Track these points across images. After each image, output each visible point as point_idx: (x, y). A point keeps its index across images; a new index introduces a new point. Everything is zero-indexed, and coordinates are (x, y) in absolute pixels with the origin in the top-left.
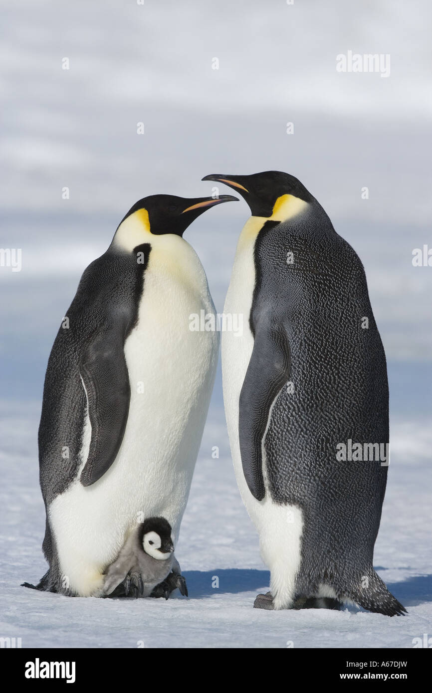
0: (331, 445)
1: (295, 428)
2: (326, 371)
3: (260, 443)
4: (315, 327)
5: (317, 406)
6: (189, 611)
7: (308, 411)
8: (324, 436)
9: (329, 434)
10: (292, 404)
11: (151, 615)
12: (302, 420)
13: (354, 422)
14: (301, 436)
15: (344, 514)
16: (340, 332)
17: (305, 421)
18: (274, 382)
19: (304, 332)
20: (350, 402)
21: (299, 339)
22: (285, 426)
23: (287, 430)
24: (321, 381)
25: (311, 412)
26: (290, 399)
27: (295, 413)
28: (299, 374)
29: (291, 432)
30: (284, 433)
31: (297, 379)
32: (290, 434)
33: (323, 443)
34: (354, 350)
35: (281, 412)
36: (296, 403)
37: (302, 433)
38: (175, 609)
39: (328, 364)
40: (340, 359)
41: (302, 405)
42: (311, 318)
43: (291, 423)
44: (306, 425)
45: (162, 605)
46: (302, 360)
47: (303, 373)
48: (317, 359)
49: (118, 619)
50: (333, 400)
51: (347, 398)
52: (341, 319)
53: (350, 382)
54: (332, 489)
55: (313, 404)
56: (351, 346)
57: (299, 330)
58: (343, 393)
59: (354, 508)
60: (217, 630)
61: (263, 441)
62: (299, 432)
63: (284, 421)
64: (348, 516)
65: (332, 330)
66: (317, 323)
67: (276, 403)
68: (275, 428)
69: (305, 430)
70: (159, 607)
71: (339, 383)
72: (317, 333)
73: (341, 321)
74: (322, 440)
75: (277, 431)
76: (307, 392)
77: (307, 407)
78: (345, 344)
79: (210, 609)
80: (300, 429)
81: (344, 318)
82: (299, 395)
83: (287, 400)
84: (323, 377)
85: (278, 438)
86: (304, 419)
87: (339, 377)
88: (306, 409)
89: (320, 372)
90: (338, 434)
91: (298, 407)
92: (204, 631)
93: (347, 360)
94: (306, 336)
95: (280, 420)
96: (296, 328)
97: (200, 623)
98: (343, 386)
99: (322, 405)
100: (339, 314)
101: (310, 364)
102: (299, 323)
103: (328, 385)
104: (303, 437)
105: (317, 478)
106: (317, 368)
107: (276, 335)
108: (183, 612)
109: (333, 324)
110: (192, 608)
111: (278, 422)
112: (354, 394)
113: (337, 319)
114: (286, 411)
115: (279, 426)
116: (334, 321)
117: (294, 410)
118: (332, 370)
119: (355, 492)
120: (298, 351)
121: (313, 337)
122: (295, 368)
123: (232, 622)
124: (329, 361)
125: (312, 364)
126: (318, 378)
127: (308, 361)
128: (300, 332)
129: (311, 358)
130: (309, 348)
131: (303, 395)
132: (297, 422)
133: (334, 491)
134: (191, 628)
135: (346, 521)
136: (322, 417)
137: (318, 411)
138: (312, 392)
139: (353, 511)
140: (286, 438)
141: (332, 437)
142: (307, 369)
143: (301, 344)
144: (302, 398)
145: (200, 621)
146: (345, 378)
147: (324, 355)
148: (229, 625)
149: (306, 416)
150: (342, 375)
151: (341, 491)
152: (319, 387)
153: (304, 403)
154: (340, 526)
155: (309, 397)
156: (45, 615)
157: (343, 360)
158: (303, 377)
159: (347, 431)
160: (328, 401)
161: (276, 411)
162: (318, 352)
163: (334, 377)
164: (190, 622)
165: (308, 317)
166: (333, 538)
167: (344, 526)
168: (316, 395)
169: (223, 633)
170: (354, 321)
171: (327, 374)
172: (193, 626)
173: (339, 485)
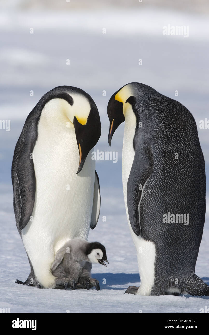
0: (173, 210)
1: (155, 199)
2: (172, 168)
3: (138, 206)
4: (166, 144)
5: (167, 187)
6: (101, 296)
7: (162, 190)
8: (170, 205)
9: (173, 204)
10: (154, 186)
11: (82, 298)
12: (159, 195)
13: (185, 198)
14: (158, 204)
15: (177, 250)
16: (179, 147)
17: (160, 195)
18: (145, 175)
19: (161, 147)
20: (184, 186)
21: (158, 151)
22: (149, 197)
23: (151, 199)
24: (169, 174)
25: (164, 191)
26: (153, 183)
27: (156, 191)
28: (158, 170)
29: (153, 201)
30: (149, 201)
31: (157, 172)
32: (152, 202)
33: (169, 209)
34: (187, 156)
35: (148, 190)
36: (156, 185)
37: (158, 202)
38: (94, 295)
39: (173, 164)
40: (179, 161)
41: (159, 187)
42: (164, 140)
43: (153, 196)
44: (161, 198)
45: (87, 293)
46: (160, 162)
47: (160, 169)
48: (167, 161)
49: (65, 300)
50: (175, 185)
51: (183, 184)
52: (181, 139)
53: (184, 175)
54: (172, 235)
55: (165, 186)
56: (185, 154)
57: (158, 146)
58: (181, 181)
59: (182, 247)
60: (116, 306)
61: (139, 205)
62: (157, 202)
63: (149, 195)
64: (179, 251)
65: (175, 146)
66: (167, 142)
67: (146, 185)
68: (144, 198)
69: (160, 200)
70: (85, 294)
71: (179, 175)
72: (167, 147)
73: (180, 141)
74: (169, 207)
75: (145, 200)
76: (162, 179)
77: (162, 188)
78: (182, 153)
79: (112, 295)
80: (157, 200)
81: (182, 138)
82: (158, 181)
83: (152, 183)
84: (170, 171)
85: (146, 204)
86: (160, 194)
87: (179, 171)
88: (161, 189)
89: (169, 169)
90: (177, 204)
91: (157, 187)
92: (109, 307)
93: (183, 162)
94: (161, 149)
95: (147, 194)
96: (157, 145)
97: (107, 302)
98: (181, 176)
99: (170, 187)
100: (180, 137)
101: (164, 164)
102: (158, 143)
103: (173, 176)
104: (159, 204)
105: (164, 228)
106: (167, 166)
107: (146, 151)
108: (98, 297)
109: (176, 142)
110: (103, 295)
111: (146, 195)
112: (186, 182)
113: (178, 140)
114: (150, 189)
115: (146, 197)
116: (176, 141)
117: (155, 189)
118: (175, 167)
119: (184, 238)
120: (158, 157)
121: (165, 149)
122: (156, 166)
123: (124, 302)
124: (174, 162)
125: (165, 164)
126: (168, 172)
127: (162, 163)
128: (159, 147)
129: (164, 161)
130: (163, 155)
131: (160, 181)
132: (156, 196)
133: (173, 236)
134: (102, 305)
135: (178, 254)
136: (169, 194)
137: (167, 190)
138: (165, 179)
139: (182, 248)
140: (149, 204)
141: (174, 206)
142: (162, 167)
143: (159, 154)
144: (159, 183)
145: (107, 301)
146: (182, 172)
147: (171, 159)
148: (122, 303)
149: (161, 193)
150: (181, 170)
151: (176, 237)
152: (168, 177)
153: (161, 185)
154: (175, 257)
155: (163, 182)
156: (26, 298)
157: (181, 162)
158: (160, 171)
159: (182, 203)
160: (173, 185)
161: (145, 189)
162: (168, 157)
163: (176, 171)
164: (102, 302)
165: (162, 139)
166: (171, 264)
167: (177, 257)
168: (167, 181)
169: (119, 308)
170: (188, 140)
171: (173, 170)
172: (104, 304)
173: (175, 233)
